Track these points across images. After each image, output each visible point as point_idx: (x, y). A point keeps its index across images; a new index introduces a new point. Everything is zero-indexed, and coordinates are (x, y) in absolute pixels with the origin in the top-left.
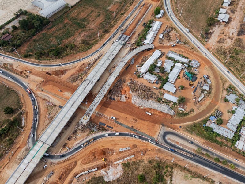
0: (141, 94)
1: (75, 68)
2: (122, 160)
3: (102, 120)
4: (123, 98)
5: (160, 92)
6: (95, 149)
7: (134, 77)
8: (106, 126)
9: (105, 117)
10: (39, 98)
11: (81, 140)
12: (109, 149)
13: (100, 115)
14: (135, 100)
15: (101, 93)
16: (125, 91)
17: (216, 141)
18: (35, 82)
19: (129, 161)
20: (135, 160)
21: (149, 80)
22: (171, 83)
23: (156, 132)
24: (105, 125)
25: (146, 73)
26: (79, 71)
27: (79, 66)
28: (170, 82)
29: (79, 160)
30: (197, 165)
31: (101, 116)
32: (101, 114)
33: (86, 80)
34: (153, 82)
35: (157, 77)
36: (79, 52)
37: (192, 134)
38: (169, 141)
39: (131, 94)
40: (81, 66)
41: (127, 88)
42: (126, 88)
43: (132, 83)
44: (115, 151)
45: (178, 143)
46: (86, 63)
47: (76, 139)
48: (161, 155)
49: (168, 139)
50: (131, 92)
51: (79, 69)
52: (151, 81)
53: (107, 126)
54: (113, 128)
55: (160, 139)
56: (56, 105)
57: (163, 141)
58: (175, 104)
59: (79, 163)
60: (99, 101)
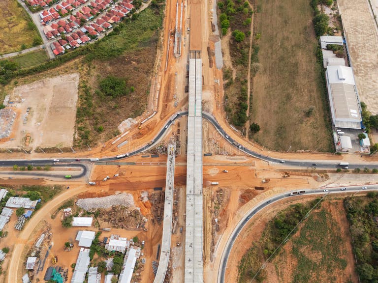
0: (123, 212)
1: (234, 214)
2: (122, 136)
3: (156, 160)
4: (145, 195)
5: (99, 226)
6: (150, 134)
7: (143, 236)
8: (150, 155)
9: (155, 164)
10: (241, 154)
11: (168, 134)
12: (138, 138)
13: (163, 164)
14: (128, 199)
15: (172, 183)
16: (146, 207)
17: (28, 189)
18: (264, 170)
19: (115, 138)
20: (111, 140)
21: (118, 239)
22: (85, 247)
23: (95, 172)
24: (152, 157)
25: (126, 249)
26: (224, 211)
27: (230, 219)
28: (86, 250)
29: (160, 121)
30: (51, 158)
31: (160, 164)
32: (162, 166)
33: (200, 193)
34: (111, 238)
35: (106, 250)
36: (252, 249)
37: (55, 185)
38: (80, 168)
39: (137, 206)
40: (228, 220)
41: (146, 213)
42: (148, 211)
43: (142, 225)
44: (131, 139)
45: (70, 170)
46: (225, 229)
47: (173, 133)
48: (86, 153)
49: (80, 170)
50: (138, 209)
51: (226, 215)
52: (115, 238)
53: (148, 156)
54: (142, 157)
55: (89, 166)
56: (216, 154)
57: (85, 166)
58: (76, 216)
59: (159, 120)
60: (168, 173)
